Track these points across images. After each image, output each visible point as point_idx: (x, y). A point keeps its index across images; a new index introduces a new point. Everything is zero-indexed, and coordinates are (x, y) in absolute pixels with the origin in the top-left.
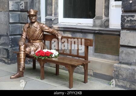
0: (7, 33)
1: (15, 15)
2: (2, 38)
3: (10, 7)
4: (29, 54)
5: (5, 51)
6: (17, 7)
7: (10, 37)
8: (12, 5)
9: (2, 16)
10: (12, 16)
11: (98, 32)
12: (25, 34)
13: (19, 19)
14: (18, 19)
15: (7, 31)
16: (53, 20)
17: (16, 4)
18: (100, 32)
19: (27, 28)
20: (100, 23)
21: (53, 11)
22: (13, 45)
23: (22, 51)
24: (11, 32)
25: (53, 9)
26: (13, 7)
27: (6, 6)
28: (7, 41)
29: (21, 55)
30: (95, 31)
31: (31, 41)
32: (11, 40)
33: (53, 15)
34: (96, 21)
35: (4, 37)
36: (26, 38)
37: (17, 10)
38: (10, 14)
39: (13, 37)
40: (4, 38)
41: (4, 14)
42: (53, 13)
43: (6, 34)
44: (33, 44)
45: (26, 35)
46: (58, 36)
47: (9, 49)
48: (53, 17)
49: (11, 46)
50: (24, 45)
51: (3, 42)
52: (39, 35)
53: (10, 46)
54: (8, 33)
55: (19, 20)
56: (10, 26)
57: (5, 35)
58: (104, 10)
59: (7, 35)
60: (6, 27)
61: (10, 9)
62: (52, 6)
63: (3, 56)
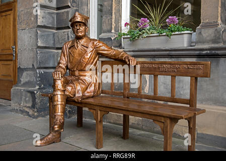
0: (33, 65)
1: (47, 33)
2: (25, 74)
3: (39, 20)
4: (72, 96)
5: (29, 94)
6: (50, 21)
7: (37, 71)
8: (43, 18)
9: (26, 36)
10: (42, 36)
11: (209, 52)
12: (64, 60)
13: (54, 40)
14: (52, 42)
15: (33, 62)
16: (113, 38)
17: (49, 17)
18: (213, 52)
19: (69, 48)
20: (213, 35)
21: (113, 23)
22: (42, 86)
23: (59, 90)
24: (40, 63)
25: (113, 20)
26: (44, 21)
27: (33, 19)
28: (33, 79)
29: (56, 99)
30: (201, 52)
31: (77, 73)
32: (39, 77)
33: (113, 31)
34: (203, 31)
35: (29, 72)
36: (67, 67)
37: (50, 26)
38: (39, 32)
39: (42, 71)
40: (27, 74)
41: (30, 33)
42: (113, 27)
43: (31, 67)
44: (79, 79)
45: (67, 62)
46: (129, 61)
47: (35, 92)
48: (113, 34)
49: (40, 86)
50: (62, 79)
51: (27, 80)
52: (92, 61)
53: (37, 87)
54: (35, 64)
55: (54, 44)
56: (38, 52)
57: (29, 68)
58: (220, 9)
59: (33, 69)
60: (31, 55)
61: (39, 24)
62: (112, 15)
63: (25, 104)
